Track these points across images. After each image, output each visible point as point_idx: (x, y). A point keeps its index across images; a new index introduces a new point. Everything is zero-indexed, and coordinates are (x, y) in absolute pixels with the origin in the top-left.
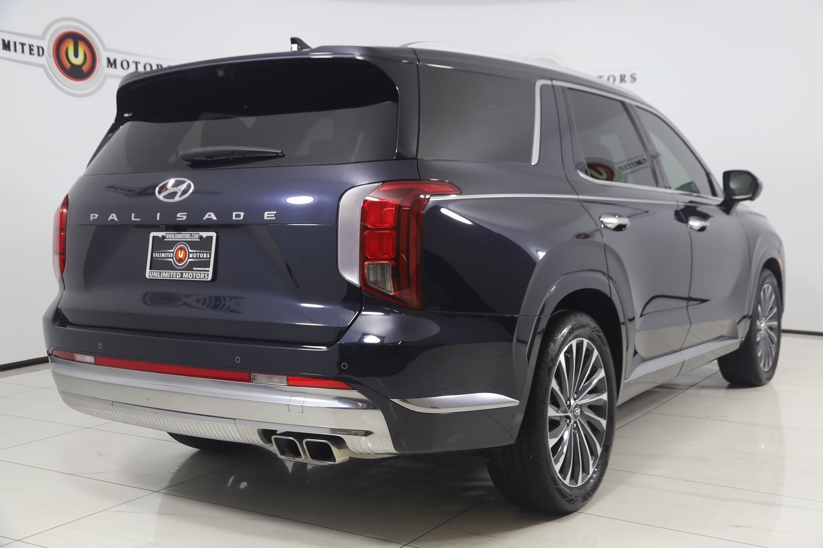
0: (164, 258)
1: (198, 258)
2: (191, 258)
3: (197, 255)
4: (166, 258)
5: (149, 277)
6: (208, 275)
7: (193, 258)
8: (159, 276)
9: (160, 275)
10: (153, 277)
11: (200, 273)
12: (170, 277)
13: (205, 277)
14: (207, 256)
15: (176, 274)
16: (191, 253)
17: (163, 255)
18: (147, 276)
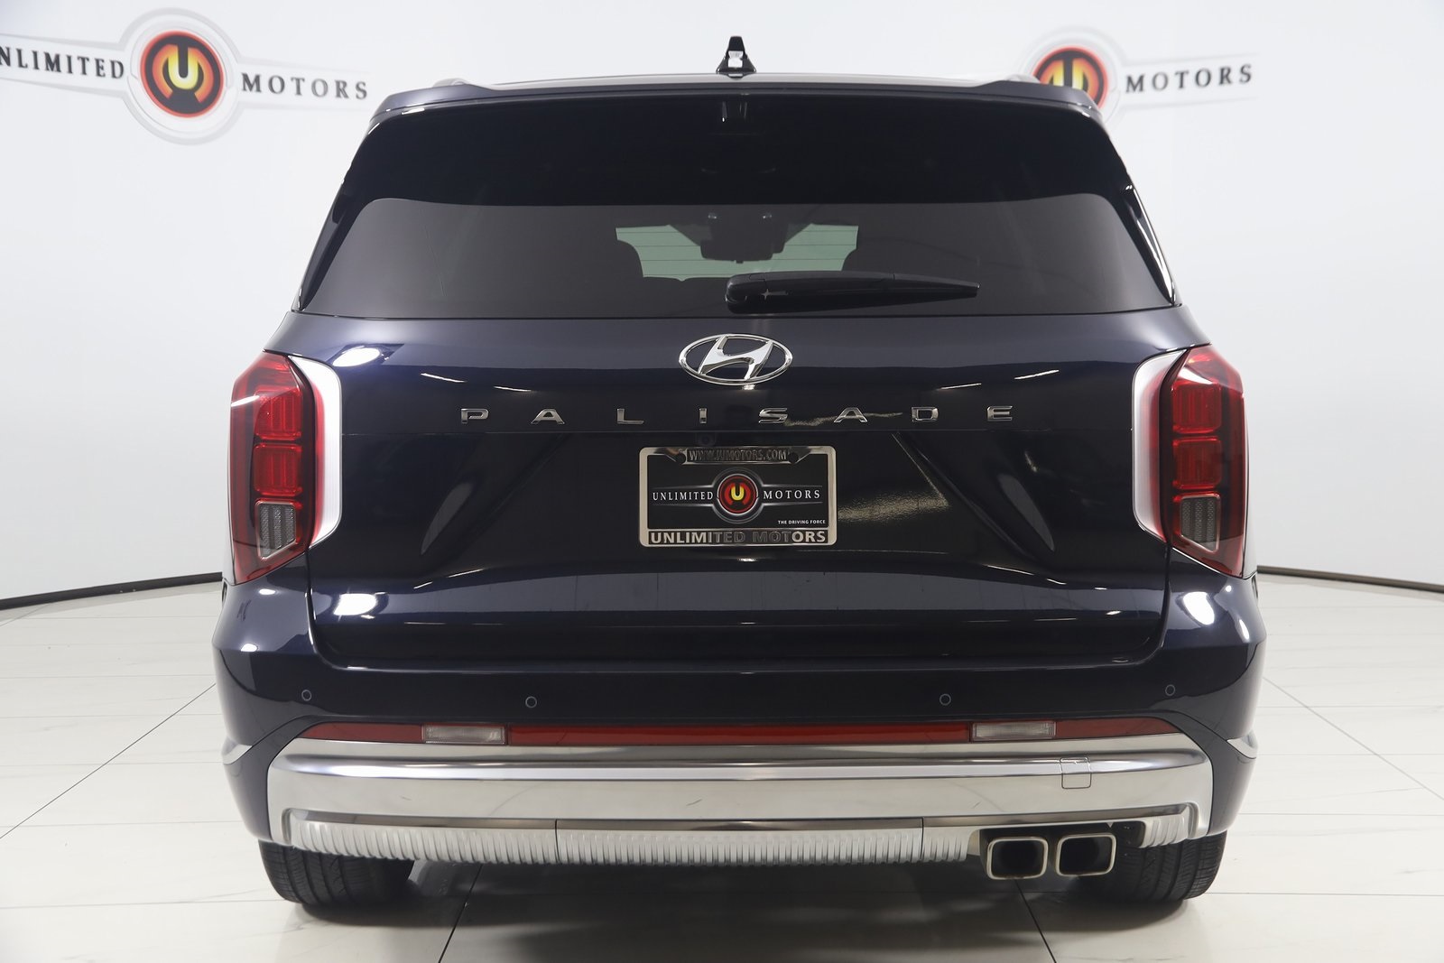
0: (688, 501)
1: (789, 500)
2: (768, 500)
3: (785, 495)
4: (693, 501)
5: (650, 542)
6: (826, 534)
7: (774, 500)
8: (678, 541)
9: (683, 537)
10: (662, 542)
11: (804, 532)
12: (714, 542)
13: (816, 537)
14: (812, 494)
15: (733, 535)
16: (768, 490)
17: (683, 496)
18: (644, 541)
